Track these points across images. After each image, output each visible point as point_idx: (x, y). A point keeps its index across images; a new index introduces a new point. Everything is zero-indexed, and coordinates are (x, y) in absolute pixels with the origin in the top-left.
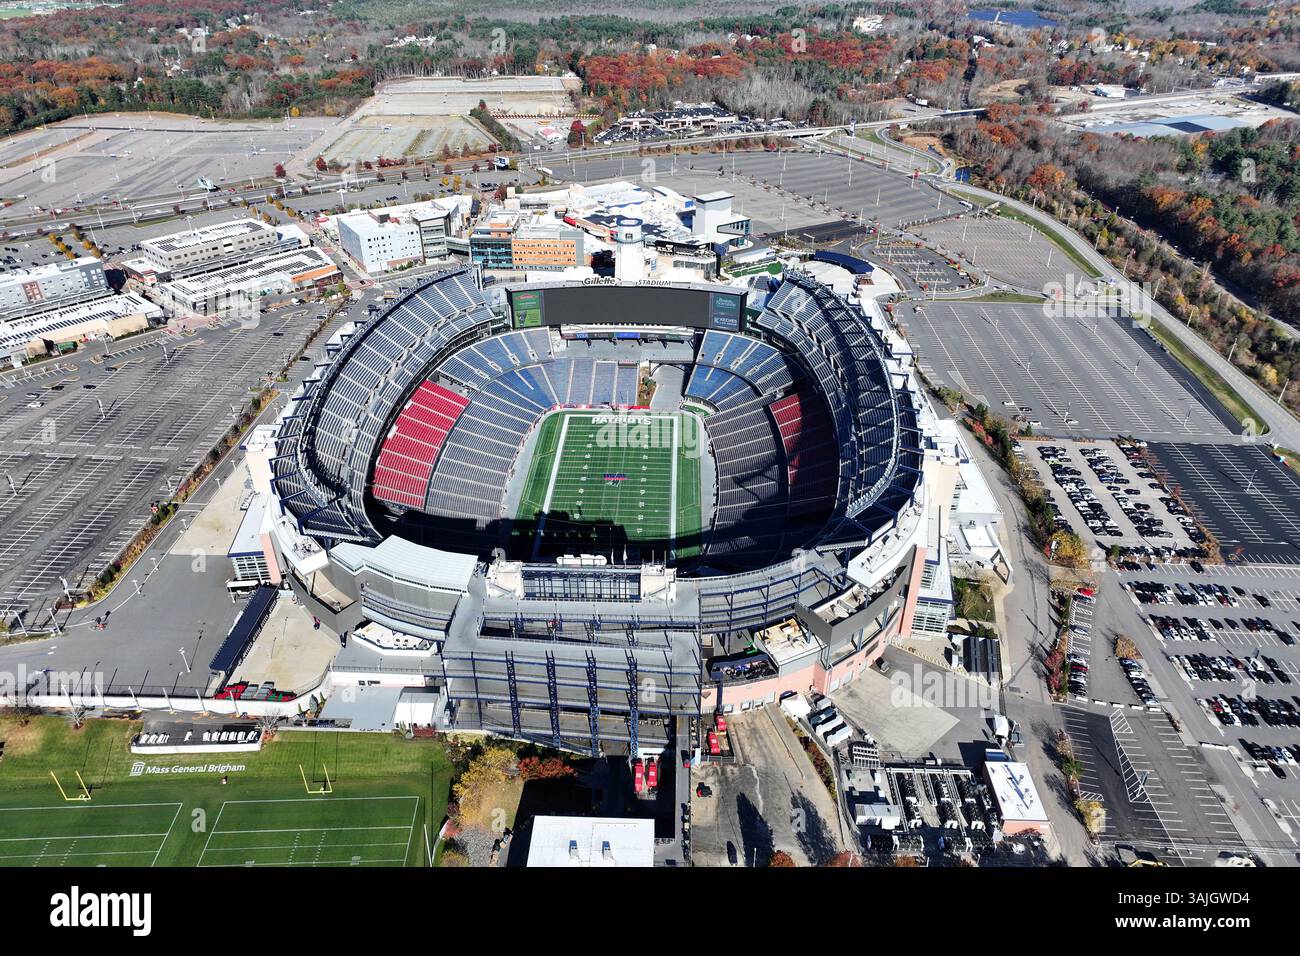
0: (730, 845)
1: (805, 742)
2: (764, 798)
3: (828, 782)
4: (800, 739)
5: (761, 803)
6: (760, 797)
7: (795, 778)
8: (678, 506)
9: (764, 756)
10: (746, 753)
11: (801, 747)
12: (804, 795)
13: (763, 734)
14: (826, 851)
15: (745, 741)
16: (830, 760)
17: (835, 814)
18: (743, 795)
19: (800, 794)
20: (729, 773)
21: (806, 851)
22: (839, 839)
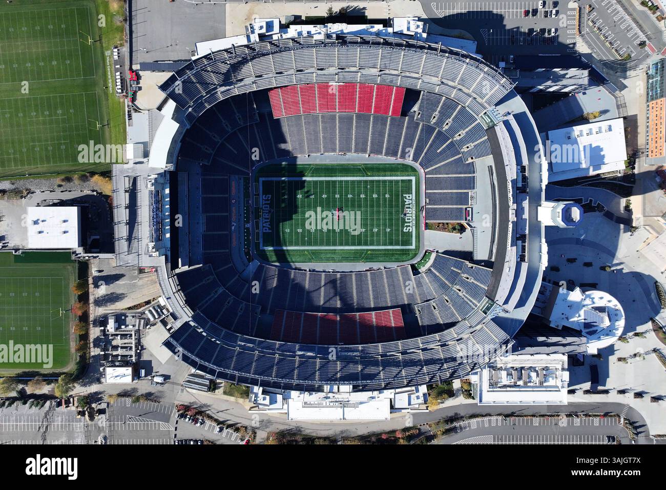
0: (102, 271)
1: (148, 302)
2: (123, 284)
3: (130, 308)
4: (150, 300)
5: (121, 283)
6: (124, 282)
7: (133, 296)
8: (312, 250)
9: (143, 285)
10: (144, 279)
11: (147, 300)
12: (125, 298)
13: (154, 285)
14: (102, 303)
15: (150, 278)
16: (140, 310)
17: (117, 308)
18: (125, 276)
19: (126, 296)
20: (135, 272)
21: (102, 297)
22: (107, 308)
